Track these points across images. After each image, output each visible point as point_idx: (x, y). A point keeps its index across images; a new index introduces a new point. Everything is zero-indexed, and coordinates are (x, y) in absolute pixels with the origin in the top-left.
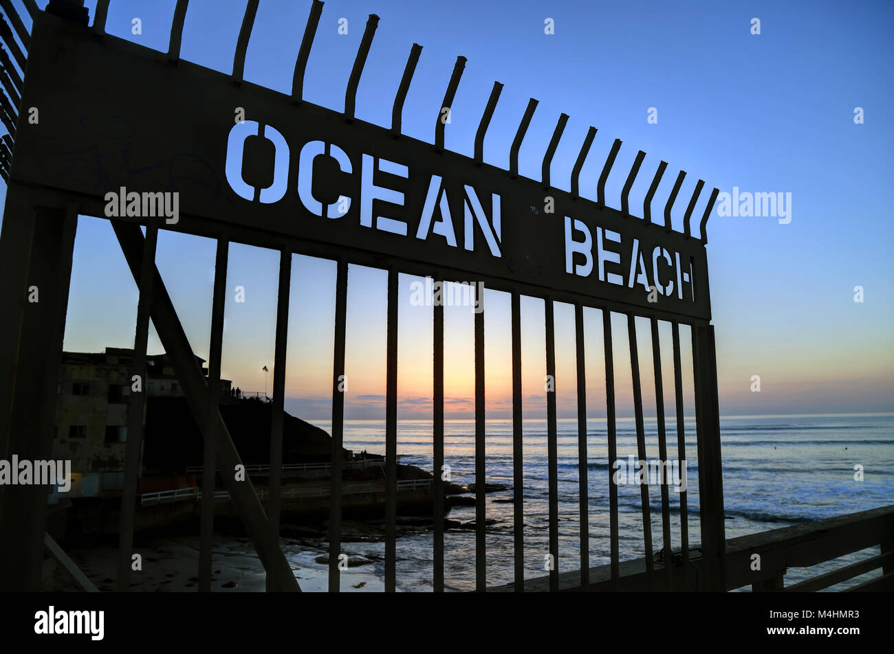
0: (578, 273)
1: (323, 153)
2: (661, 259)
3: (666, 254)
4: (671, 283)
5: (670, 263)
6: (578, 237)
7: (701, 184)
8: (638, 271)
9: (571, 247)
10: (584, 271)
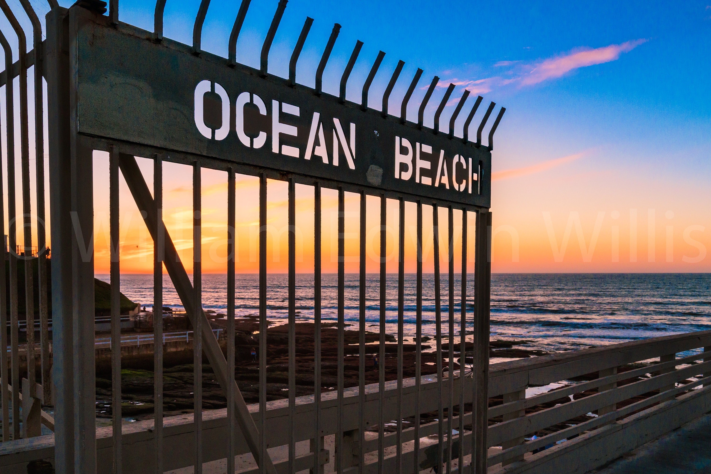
0: (403, 178)
1: (249, 102)
2: (459, 164)
3: (463, 160)
4: (464, 181)
5: (465, 167)
6: (404, 151)
7: (492, 105)
8: (442, 174)
9: (399, 158)
10: (406, 176)
